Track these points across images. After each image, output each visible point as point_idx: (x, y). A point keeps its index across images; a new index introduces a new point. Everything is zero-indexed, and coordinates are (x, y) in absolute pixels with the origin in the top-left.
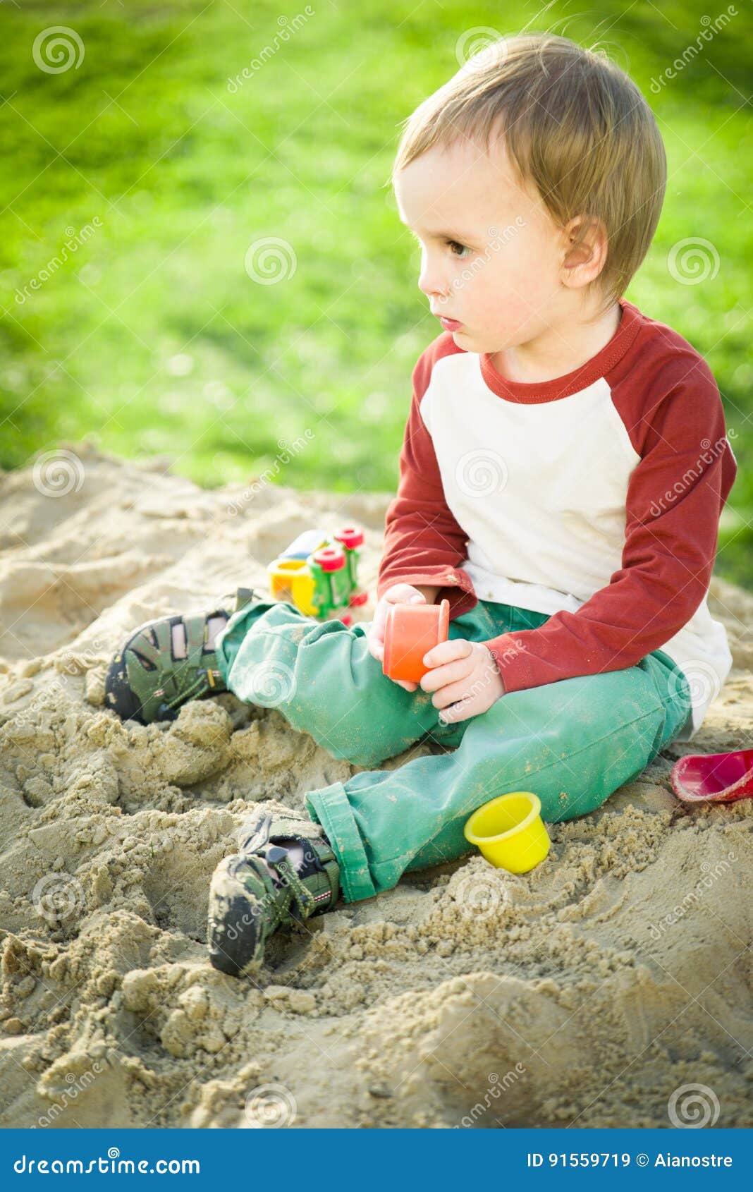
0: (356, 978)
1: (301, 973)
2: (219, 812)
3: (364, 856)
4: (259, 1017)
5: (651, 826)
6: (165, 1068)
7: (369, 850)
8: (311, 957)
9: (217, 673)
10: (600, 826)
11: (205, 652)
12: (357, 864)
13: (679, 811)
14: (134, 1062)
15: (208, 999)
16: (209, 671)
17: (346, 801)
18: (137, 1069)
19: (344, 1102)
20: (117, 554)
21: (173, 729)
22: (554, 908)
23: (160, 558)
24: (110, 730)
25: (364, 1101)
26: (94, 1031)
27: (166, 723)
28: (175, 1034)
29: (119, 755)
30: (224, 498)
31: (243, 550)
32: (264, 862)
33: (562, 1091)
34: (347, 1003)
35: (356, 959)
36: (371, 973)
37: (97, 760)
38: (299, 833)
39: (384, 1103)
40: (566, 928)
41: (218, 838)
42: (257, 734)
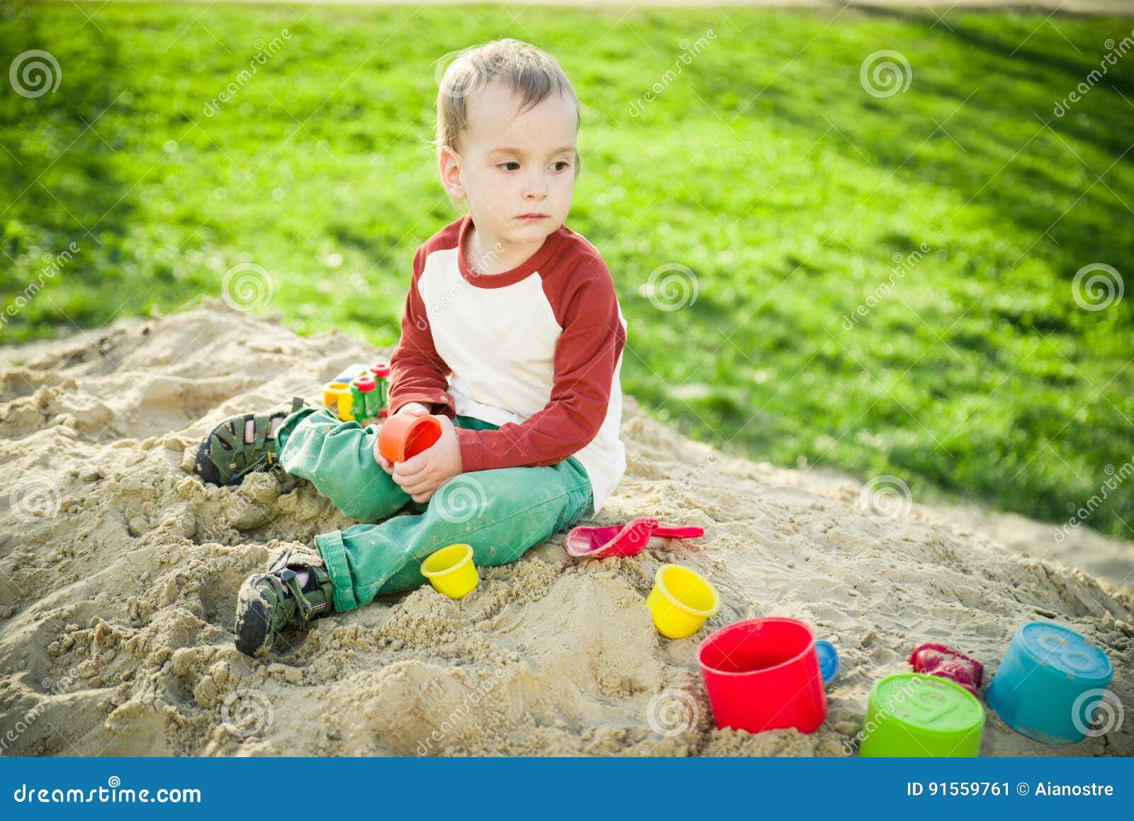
0: (332, 661)
1: (298, 657)
2: (260, 547)
3: (350, 580)
4: (263, 683)
5: (548, 572)
6: (194, 714)
7: (354, 577)
8: (306, 646)
9: (274, 455)
10: (515, 570)
11: (267, 440)
12: (344, 586)
13: (569, 563)
14: (173, 709)
15: (229, 669)
16: (269, 453)
17: (342, 543)
18: (174, 714)
19: (308, 741)
20: (228, 374)
21: (237, 491)
22: (474, 622)
23: (255, 378)
24: (193, 488)
25: (323, 742)
26: (148, 687)
27: (235, 486)
28: (204, 692)
29: (198, 505)
30: (311, 342)
31: (315, 376)
32: (279, 579)
33: (459, 741)
34: (324, 677)
35: (335, 649)
36: (343, 659)
37: (182, 507)
38: (308, 562)
39: (336, 743)
40: (479, 635)
41: (257, 564)
42: (296, 497)
